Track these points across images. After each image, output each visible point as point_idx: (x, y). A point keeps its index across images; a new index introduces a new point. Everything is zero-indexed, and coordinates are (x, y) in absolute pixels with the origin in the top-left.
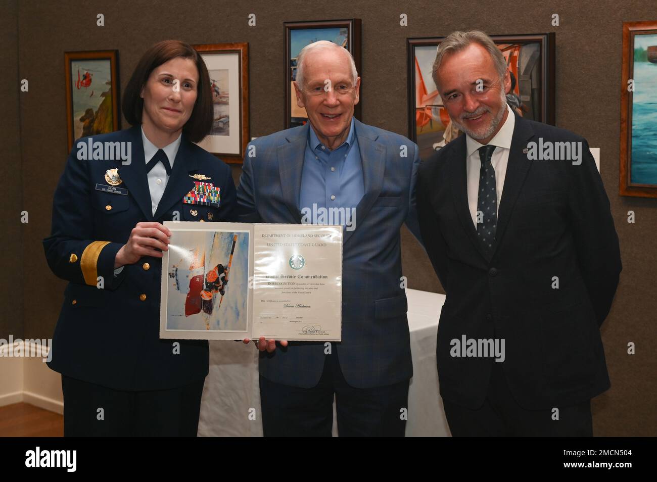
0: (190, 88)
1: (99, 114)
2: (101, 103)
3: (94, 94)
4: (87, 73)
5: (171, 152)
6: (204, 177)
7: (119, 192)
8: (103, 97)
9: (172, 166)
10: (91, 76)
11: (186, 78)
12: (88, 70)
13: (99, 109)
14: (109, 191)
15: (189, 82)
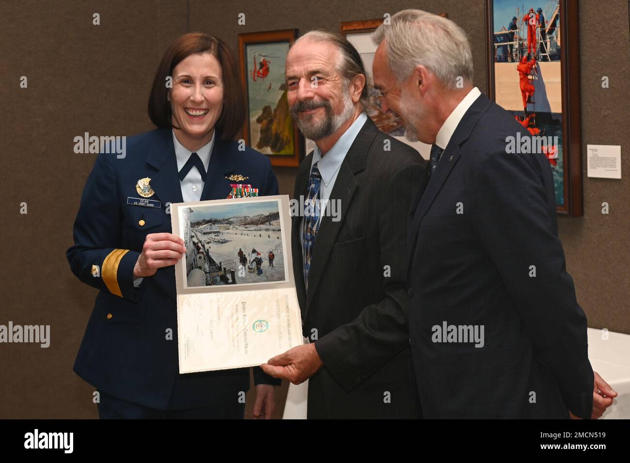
0: (212, 85)
1: (278, 112)
2: (280, 97)
3: (272, 86)
4: (264, 60)
5: (204, 154)
6: (241, 178)
7: (152, 205)
8: (282, 90)
9: (206, 171)
10: (268, 63)
11: (205, 76)
12: (265, 56)
13: (278, 106)
14: (141, 204)
15: (211, 79)
